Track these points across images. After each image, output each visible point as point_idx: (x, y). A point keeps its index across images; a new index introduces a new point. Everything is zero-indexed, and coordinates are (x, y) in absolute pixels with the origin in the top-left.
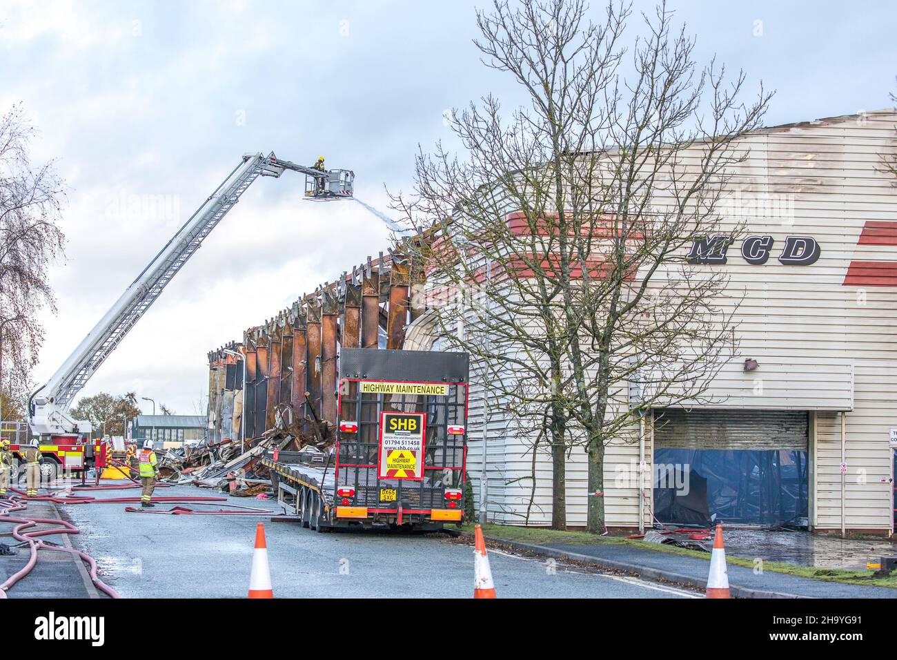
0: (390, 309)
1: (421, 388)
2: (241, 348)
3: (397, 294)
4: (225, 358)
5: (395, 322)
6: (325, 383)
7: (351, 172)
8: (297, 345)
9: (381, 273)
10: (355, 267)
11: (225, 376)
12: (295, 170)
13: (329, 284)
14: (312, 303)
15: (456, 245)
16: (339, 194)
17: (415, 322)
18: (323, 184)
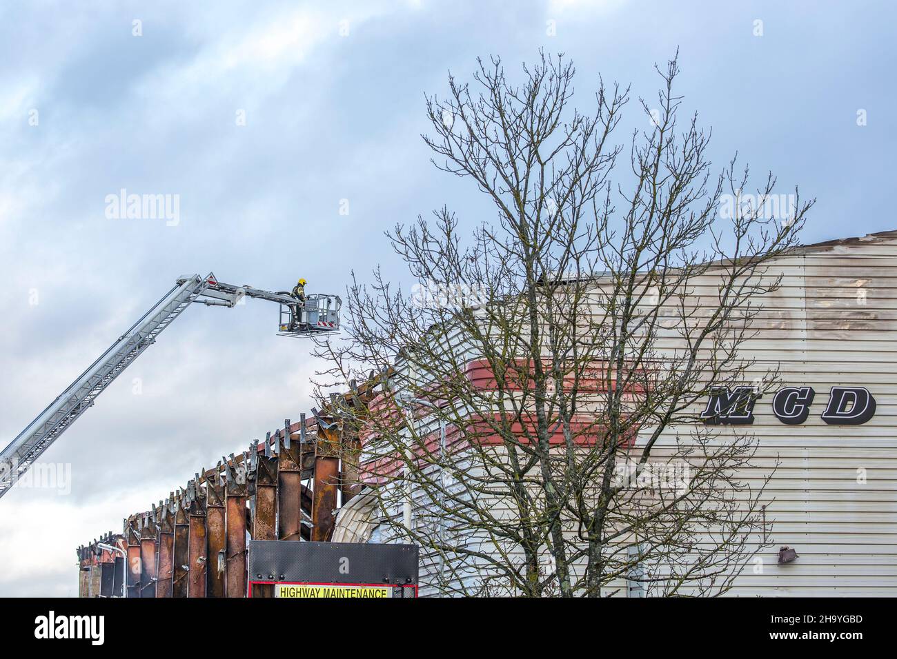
0: (315, 488)
1: (356, 592)
2: (120, 541)
3: (325, 468)
4: (100, 554)
5: (322, 505)
6: (231, 585)
7: (337, 298)
8: (194, 537)
9: (303, 441)
10: (269, 434)
11: (100, 579)
12: (253, 296)
13: (235, 456)
14: (213, 482)
15: (400, 404)
16: (318, 327)
17: (347, 505)
18: (299, 314)
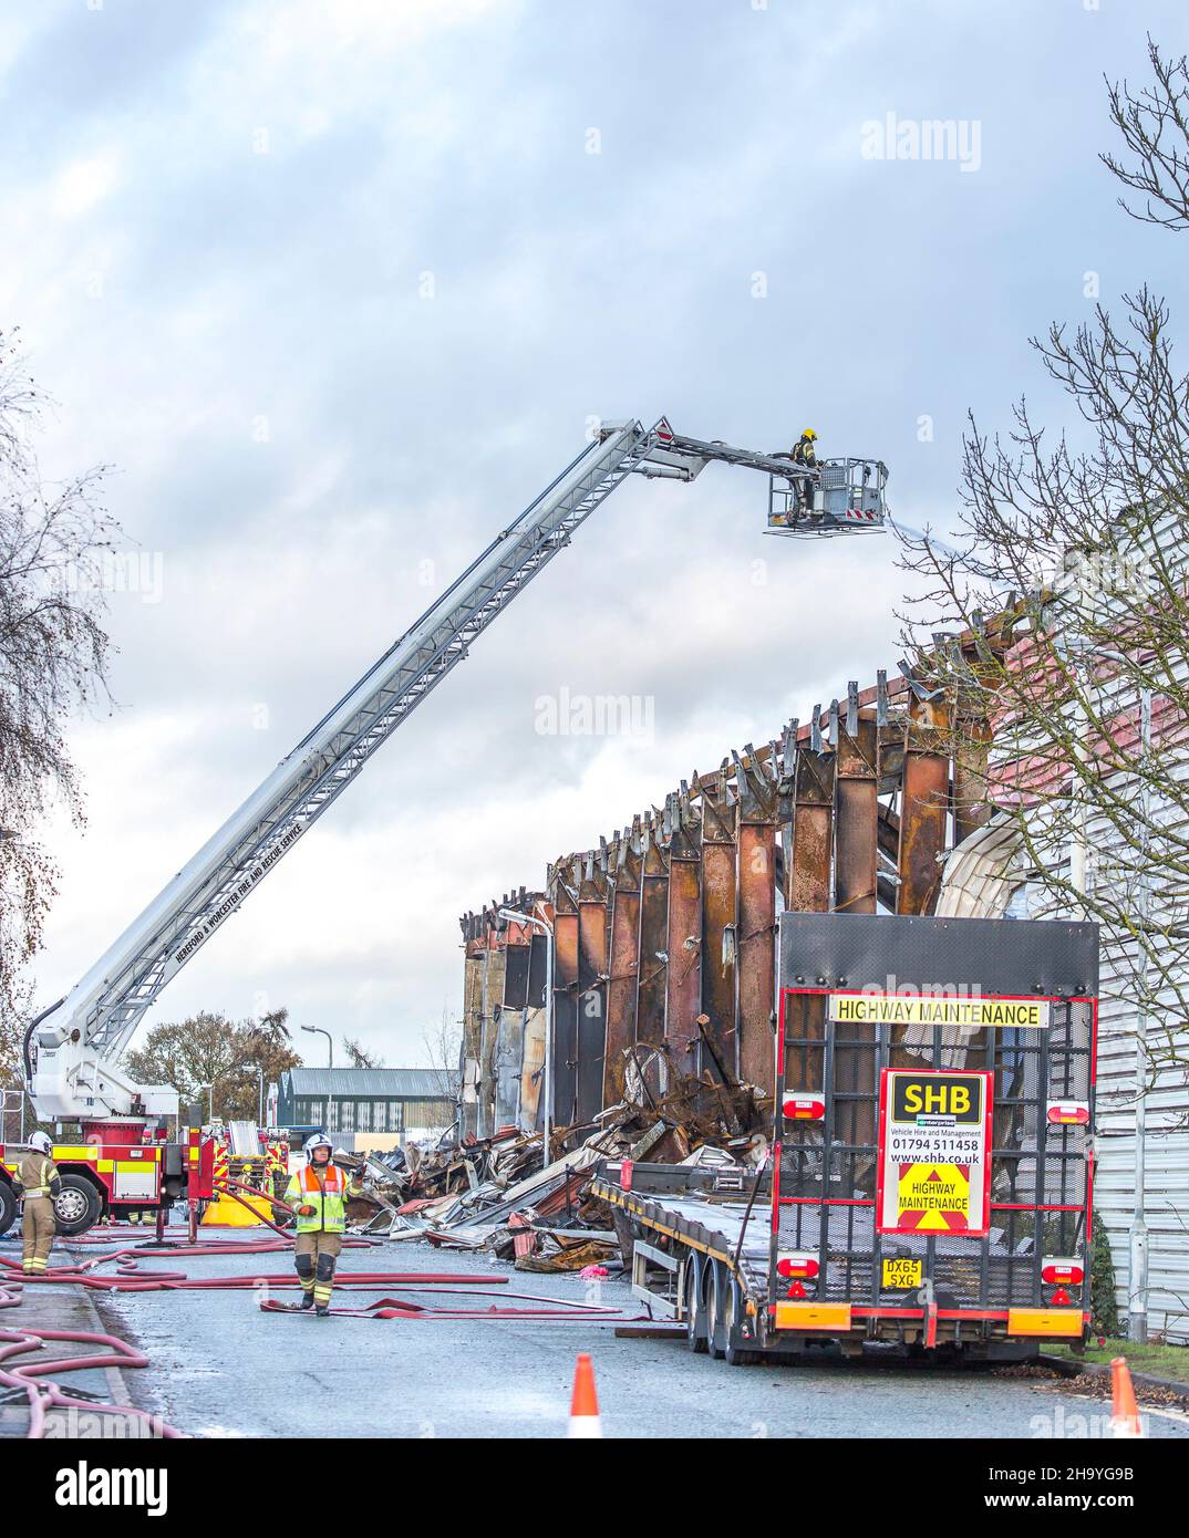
0: (904, 810)
1: (980, 1010)
2: (541, 905)
3: (923, 773)
4: (502, 929)
5: (917, 843)
6: (747, 991)
7: (880, 466)
8: (677, 900)
9: (881, 722)
10: (817, 708)
11: (503, 974)
12: (732, 461)
13: (755, 748)
14: (713, 797)
15: (1064, 657)
16: (847, 519)
17: (965, 845)
18: (809, 494)
